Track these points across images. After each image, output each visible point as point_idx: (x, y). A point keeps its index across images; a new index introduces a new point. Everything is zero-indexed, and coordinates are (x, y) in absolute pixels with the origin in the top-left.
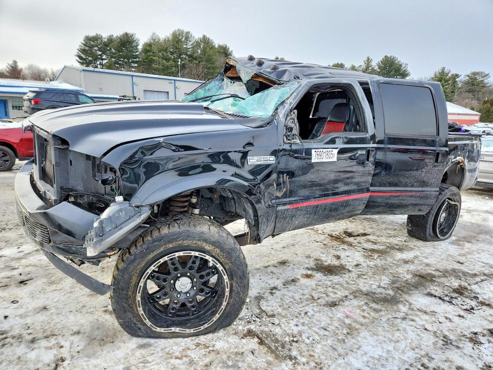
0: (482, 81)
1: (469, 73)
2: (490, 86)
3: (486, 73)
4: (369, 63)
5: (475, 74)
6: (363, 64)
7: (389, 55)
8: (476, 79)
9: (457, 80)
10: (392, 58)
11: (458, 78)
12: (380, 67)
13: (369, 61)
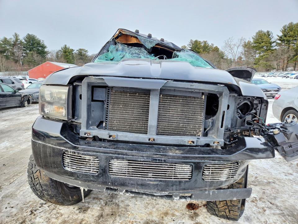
0: (85, 54)
1: (78, 49)
2: (89, 57)
3: (86, 50)
4: (17, 37)
5: (81, 50)
6: (12, 37)
7: (30, 34)
8: (82, 52)
9: (73, 52)
10: (33, 35)
11: (73, 51)
12: (26, 41)
13: (16, 36)
